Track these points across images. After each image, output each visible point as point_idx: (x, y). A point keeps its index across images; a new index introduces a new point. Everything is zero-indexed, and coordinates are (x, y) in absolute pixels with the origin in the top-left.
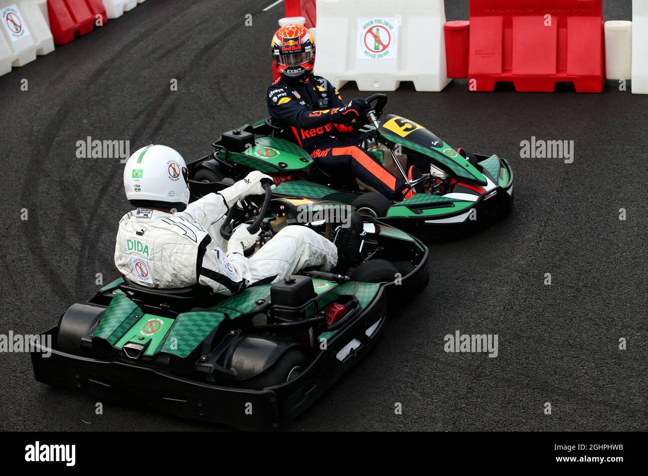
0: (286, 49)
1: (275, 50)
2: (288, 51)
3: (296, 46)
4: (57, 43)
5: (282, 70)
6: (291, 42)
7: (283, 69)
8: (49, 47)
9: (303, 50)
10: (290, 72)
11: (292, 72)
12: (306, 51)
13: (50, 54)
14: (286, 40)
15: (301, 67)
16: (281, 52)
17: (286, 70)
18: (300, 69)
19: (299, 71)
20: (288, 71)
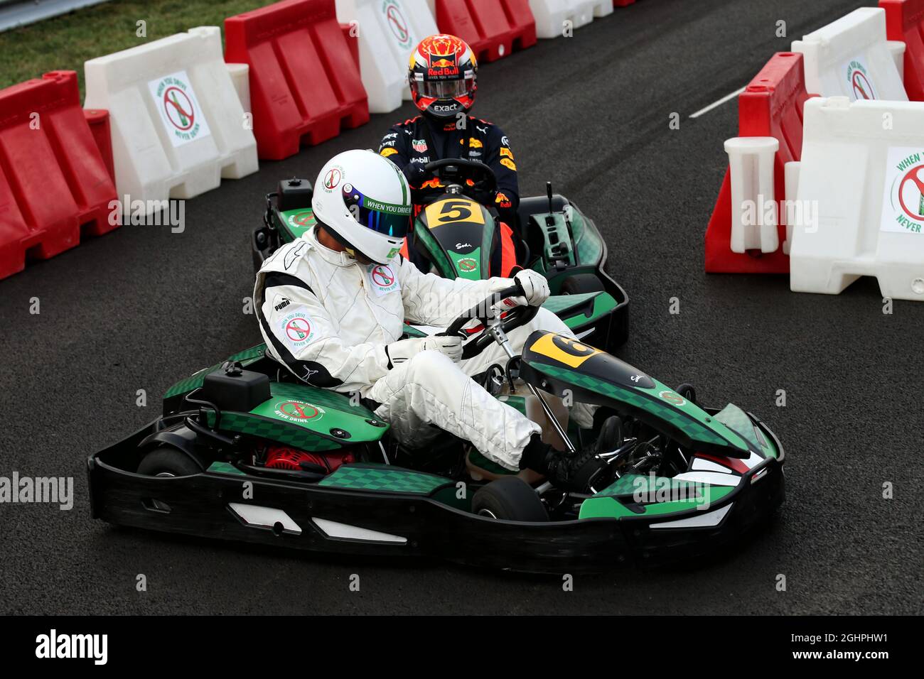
0: (435, 72)
1: (416, 74)
2: (438, 76)
3: (451, 68)
4: (265, 156)
5: (426, 106)
6: (443, 61)
7: (427, 103)
8: (248, 164)
9: (461, 76)
10: (439, 109)
11: (442, 109)
12: (466, 77)
13: (250, 178)
14: (436, 59)
15: (456, 102)
16: (426, 77)
17: (432, 106)
18: (455, 105)
19: (453, 108)
20: (436, 107)
